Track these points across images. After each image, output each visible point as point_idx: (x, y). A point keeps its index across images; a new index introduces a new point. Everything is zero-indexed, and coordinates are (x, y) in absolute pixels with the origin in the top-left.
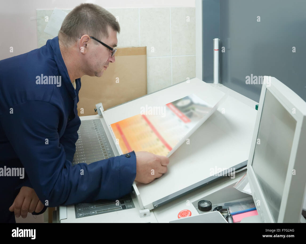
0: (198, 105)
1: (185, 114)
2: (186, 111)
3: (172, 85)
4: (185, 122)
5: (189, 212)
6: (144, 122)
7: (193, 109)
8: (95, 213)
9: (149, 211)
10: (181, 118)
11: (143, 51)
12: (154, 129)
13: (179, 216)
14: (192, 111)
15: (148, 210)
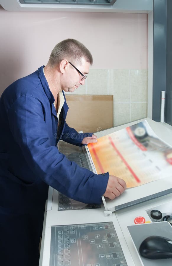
0: (152, 137)
1: (142, 144)
2: (143, 142)
3: (131, 121)
4: (143, 150)
5: (144, 219)
6: (111, 147)
7: (148, 141)
8: (72, 208)
9: (112, 213)
10: (139, 146)
11: (111, 98)
12: (119, 153)
13: (135, 221)
14: (147, 142)
15: (110, 212)
